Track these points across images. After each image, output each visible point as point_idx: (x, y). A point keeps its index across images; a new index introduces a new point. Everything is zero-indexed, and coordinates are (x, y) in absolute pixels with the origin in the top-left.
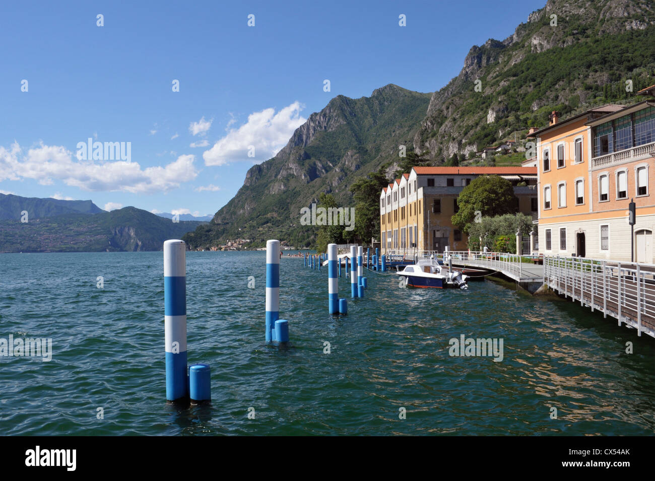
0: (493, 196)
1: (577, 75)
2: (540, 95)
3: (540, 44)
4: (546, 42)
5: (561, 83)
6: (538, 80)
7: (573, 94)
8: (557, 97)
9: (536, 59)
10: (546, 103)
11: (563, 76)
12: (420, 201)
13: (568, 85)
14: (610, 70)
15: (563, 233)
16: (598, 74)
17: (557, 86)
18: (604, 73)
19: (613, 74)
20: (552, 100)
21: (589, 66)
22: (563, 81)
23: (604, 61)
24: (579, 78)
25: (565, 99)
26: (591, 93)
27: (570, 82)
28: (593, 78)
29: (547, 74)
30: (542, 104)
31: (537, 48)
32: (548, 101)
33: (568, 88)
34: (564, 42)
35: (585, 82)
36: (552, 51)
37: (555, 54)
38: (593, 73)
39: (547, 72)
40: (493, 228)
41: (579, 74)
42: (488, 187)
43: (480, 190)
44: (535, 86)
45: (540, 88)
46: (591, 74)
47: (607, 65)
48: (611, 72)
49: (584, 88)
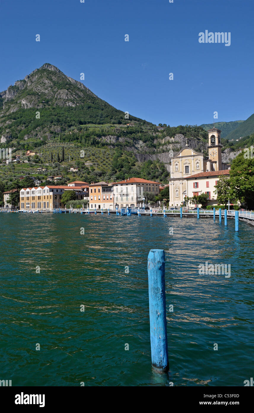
0: (72, 195)
1: (46, 125)
2: (28, 132)
3: (26, 104)
4: (29, 104)
5: (39, 128)
6: (27, 124)
7: (45, 135)
8: (37, 134)
9: (24, 112)
10: (32, 137)
11: (40, 124)
12: (51, 196)
13: (42, 129)
14: (61, 125)
15: (95, 205)
16: (56, 126)
17: (37, 129)
18: (59, 126)
19: (62, 128)
20: (34, 135)
21: (52, 122)
22: (40, 127)
23: (58, 121)
24: (47, 127)
25: (41, 136)
26: (53, 135)
27: (43, 128)
28: (54, 128)
29: (31, 122)
30: (30, 137)
31: (24, 106)
32: (32, 136)
33: (42, 131)
34: (38, 106)
35: (50, 129)
36: (33, 109)
37: (34, 111)
38: (54, 126)
39: (31, 121)
40: (74, 203)
41: (47, 125)
42: (70, 193)
43: (69, 194)
44: (26, 127)
45: (28, 128)
46: (53, 126)
47: (60, 123)
48: (62, 126)
49: (50, 132)
